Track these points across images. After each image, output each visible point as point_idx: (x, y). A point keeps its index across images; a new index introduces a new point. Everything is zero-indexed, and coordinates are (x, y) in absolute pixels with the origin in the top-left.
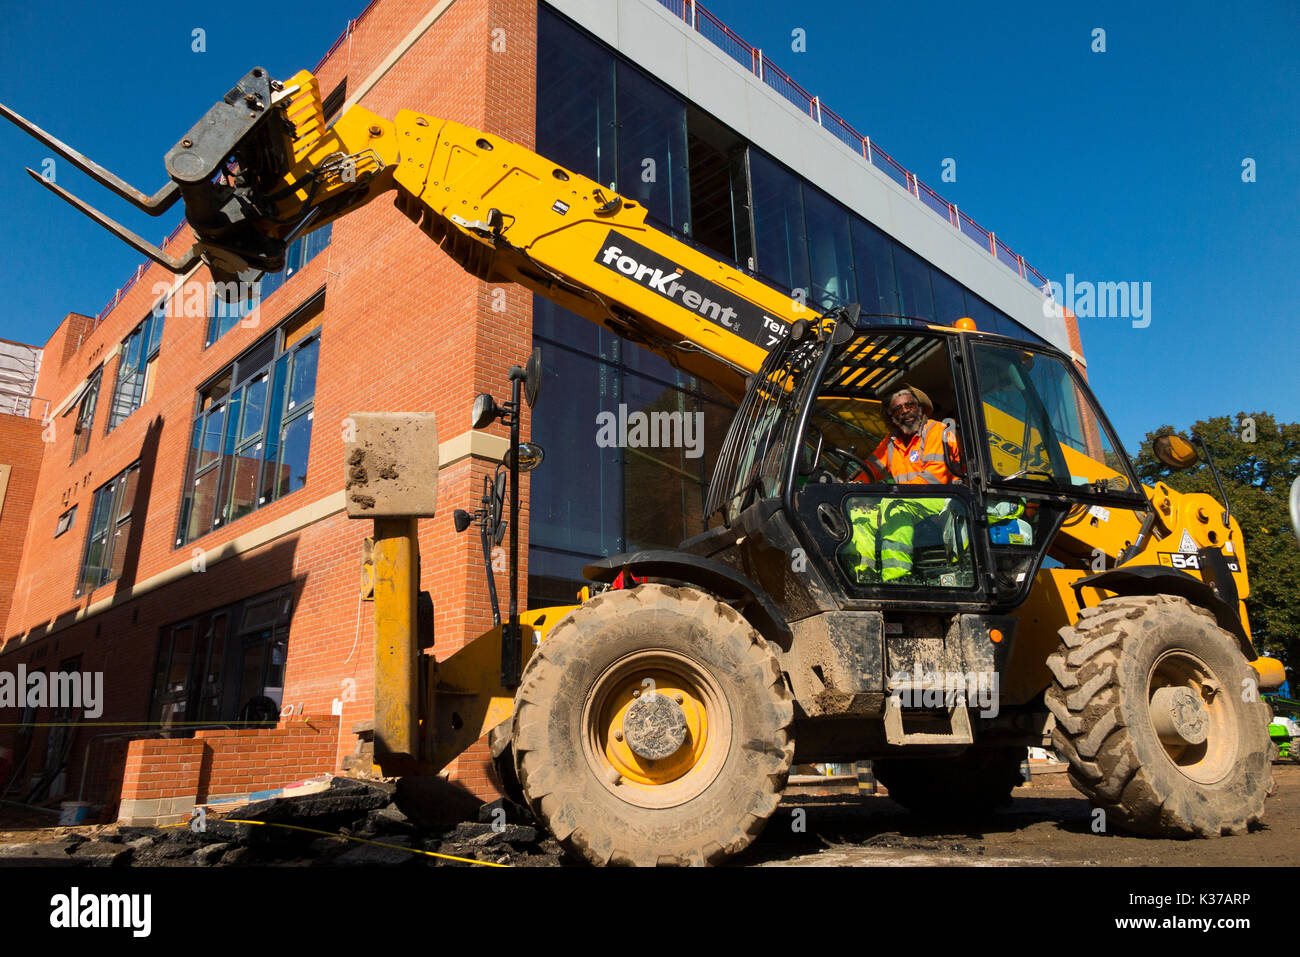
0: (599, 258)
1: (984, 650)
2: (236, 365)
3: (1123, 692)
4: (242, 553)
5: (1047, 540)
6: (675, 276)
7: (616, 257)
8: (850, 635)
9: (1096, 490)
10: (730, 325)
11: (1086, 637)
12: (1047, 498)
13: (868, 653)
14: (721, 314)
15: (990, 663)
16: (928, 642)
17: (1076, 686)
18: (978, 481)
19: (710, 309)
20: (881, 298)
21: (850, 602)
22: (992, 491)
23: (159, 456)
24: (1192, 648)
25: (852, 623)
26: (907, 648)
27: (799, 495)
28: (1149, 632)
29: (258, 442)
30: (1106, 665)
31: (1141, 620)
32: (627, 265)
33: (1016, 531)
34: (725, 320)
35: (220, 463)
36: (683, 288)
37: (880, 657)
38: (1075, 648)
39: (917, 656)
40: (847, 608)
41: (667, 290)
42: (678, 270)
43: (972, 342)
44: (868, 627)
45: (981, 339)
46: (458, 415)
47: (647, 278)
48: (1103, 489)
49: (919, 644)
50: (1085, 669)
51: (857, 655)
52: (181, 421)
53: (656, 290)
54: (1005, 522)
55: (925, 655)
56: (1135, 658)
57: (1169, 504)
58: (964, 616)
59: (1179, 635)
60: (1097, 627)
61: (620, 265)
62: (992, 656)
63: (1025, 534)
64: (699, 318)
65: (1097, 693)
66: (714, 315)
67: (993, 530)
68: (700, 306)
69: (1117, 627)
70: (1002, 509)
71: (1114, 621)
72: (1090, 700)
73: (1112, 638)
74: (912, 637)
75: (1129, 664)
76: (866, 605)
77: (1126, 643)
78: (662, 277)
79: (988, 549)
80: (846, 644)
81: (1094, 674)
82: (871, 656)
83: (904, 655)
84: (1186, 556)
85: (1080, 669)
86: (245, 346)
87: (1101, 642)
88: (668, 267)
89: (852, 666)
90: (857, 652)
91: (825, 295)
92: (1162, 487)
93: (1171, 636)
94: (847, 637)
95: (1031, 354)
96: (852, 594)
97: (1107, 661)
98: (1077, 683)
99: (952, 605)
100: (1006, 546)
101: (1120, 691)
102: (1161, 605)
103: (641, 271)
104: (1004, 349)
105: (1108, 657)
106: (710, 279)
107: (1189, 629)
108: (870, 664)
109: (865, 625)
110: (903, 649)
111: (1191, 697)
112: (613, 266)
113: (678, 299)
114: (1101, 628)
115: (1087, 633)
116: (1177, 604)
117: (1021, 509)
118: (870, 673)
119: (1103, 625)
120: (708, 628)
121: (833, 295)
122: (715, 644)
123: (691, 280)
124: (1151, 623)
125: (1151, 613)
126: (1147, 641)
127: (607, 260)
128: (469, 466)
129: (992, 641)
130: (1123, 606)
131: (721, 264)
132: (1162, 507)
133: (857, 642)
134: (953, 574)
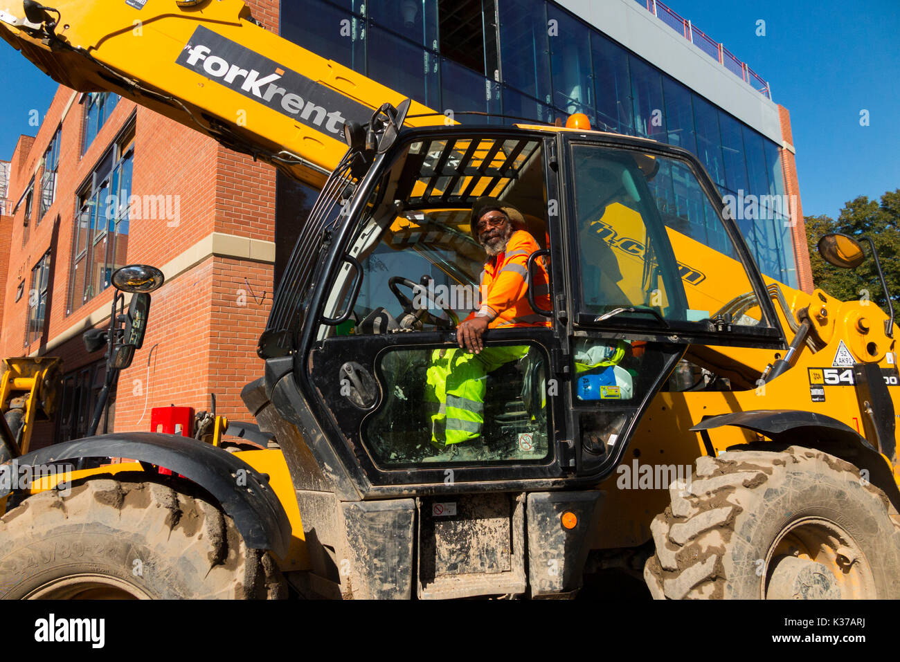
0: (183, 59)
1: (552, 539)
2: (95, 174)
3: (729, 587)
4: (95, 325)
5: (651, 392)
6: (274, 77)
7: (203, 57)
8: (368, 535)
9: (717, 327)
10: (336, 131)
11: (694, 506)
12: (653, 339)
13: (392, 557)
14: (326, 119)
15: (558, 555)
16: (490, 523)
17: (675, 570)
18: (564, 320)
19: (314, 114)
20: (618, 102)
21: (372, 489)
22: (581, 333)
23: (58, 246)
24: (827, 515)
25: (372, 519)
26: (461, 532)
27: (316, 354)
28: (771, 504)
29: (104, 237)
30: (711, 550)
31: (763, 488)
32: (216, 67)
33: (612, 382)
34: (330, 126)
35: (86, 253)
36: (282, 91)
37: (409, 560)
38: (679, 518)
39: (474, 541)
40: (367, 499)
41: (263, 94)
42: (278, 70)
43: (572, 145)
44: (394, 522)
45: (584, 140)
46: (207, 218)
47: (240, 80)
48: (725, 327)
49: (478, 527)
50: (688, 549)
51: (376, 561)
52: (68, 219)
53: (249, 94)
54: (599, 370)
55: (484, 540)
56: (749, 540)
57: (825, 313)
58: (530, 495)
59: (810, 502)
60: (708, 494)
61: (207, 67)
62: (562, 547)
63: (623, 384)
64: (299, 124)
65: (697, 586)
66: (318, 121)
67: (581, 381)
68: (301, 111)
69: (731, 498)
70: (594, 355)
71: (729, 489)
72: (689, 592)
73: (721, 515)
74: (470, 518)
75: (741, 548)
76: (395, 493)
77: (740, 520)
78: (257, 79)
79: (571, 408)
80: (363, 546)
81: (695, 560)
82: (396, 560)
83: (457, 541)
84: (840, 371)
85: (682, 548)
86: (97, 159)
87: (709, 518)
88: (265, 66)
89: (369, 574)
90: (376, 556)
91: (570, 101)
92: (820, 295)
93: (800, 504)
94: (364, 537)
95: (653, 157)
96: (376, 479)
97: (714, 545)
98: (675, 567)
99: (514, 484)
100: (596, 402)
101: (725, 585)
102: (791, 467)
103: (233, 72)
104: (613, 152)
105: (714, 539)
106: (316, 80)
107: (825, 492)
108: (394, 570)
109: (390, 521)
110: (454, 534)
111: (821, 575)
112: (198, 68)
113: (275, 103)
114: (713, 496)
115: (695, 500)
116: (812, 461)
117: (620, 353)
118: (393, 582)
119: (715, 492)
120: (152, 548)
121: (576, 101)
122: (158, 569)
123: (292, 81)
124: (776, 491)
125: (777, 478)
126: (767, 515)
127: (192, 61)
128: (212, 264)
129: (563, 527)
130: (745, 466)
131: (331, 62)
132: (818, 317)
133: (376, 543)
134: (531, 434)
